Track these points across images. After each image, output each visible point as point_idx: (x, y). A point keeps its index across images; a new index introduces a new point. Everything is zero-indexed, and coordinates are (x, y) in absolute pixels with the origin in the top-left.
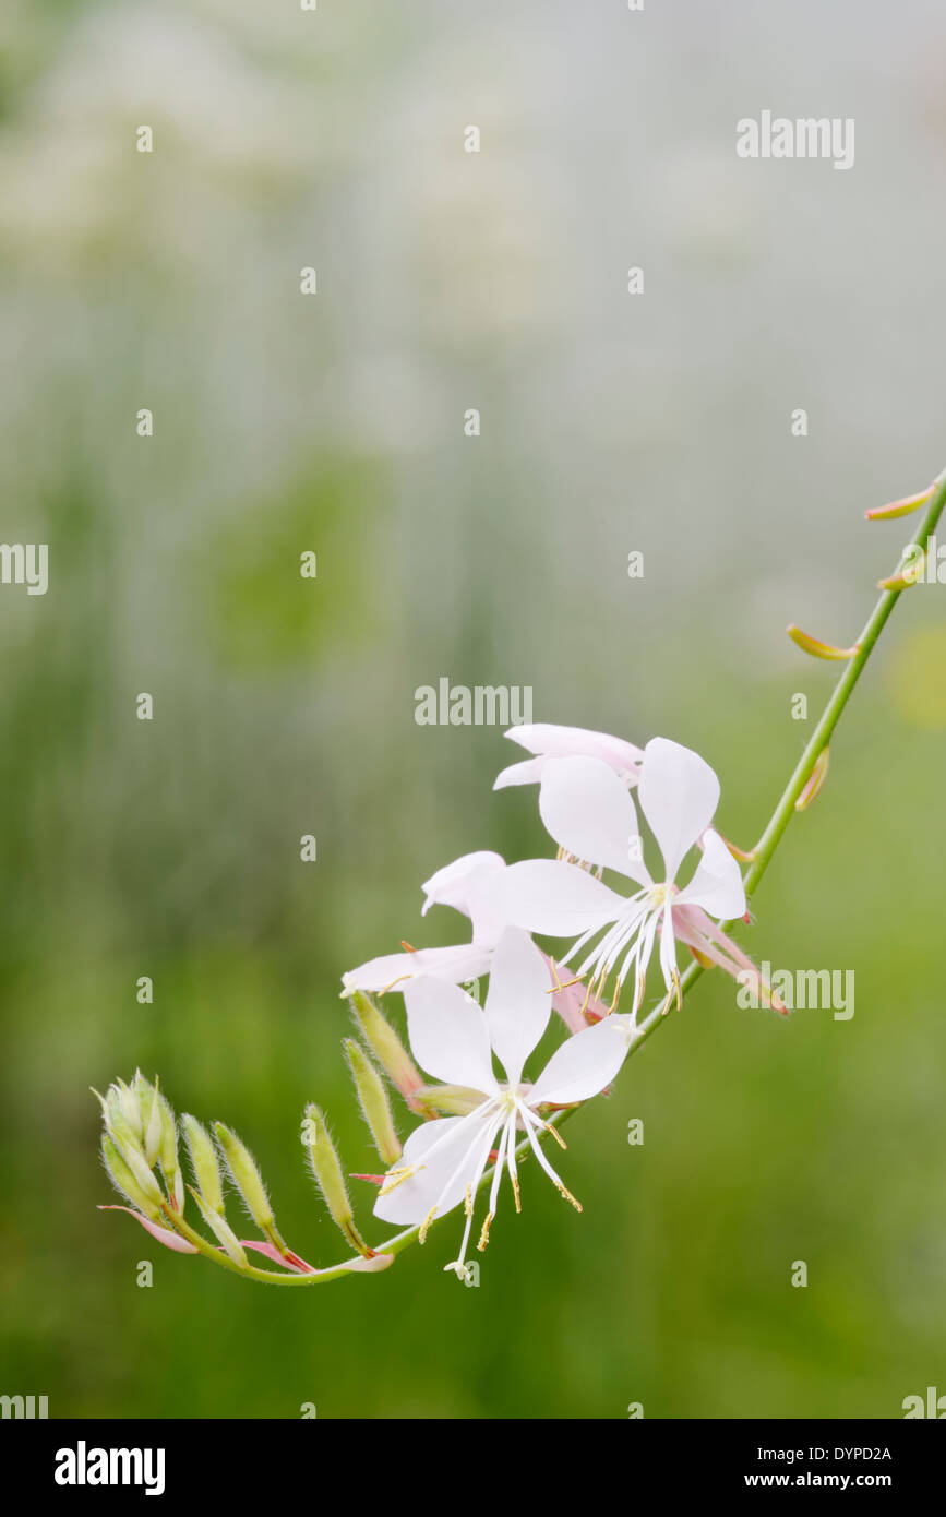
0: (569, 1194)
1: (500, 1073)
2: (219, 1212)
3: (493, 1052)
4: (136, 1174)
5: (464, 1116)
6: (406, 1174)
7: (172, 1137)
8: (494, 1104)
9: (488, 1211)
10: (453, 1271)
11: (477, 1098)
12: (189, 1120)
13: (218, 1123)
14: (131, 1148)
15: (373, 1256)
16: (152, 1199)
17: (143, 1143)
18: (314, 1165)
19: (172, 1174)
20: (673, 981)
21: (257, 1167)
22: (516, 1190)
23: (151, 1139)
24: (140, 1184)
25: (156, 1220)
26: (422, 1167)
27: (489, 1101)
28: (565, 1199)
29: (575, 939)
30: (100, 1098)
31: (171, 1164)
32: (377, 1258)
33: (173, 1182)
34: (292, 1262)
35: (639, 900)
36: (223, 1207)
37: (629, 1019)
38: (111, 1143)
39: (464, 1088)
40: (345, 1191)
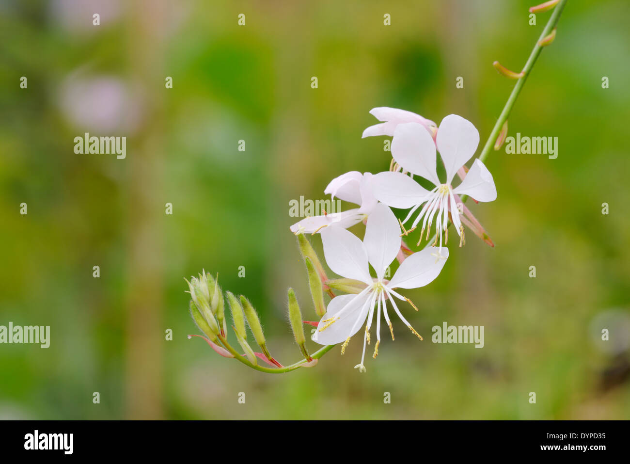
0: (416, 332)
1: (373, 273)
2: (245, 339)
3: (369, 264)
4: (208, 320)
5: (357, 294)
6: (331, 322)
7: (222, 302)
8: (371, 288)
9: (377, 340)
10: (358, 368)
11: (363, 286)
12: (230, 294)
13: (242, 296)
14: (206, 307)
15: (311, 360)
16: (214, 331)
17: (210, 305)
18: (290, 316)
19: (222, 320)
20: (461, 231)
21: (258, 317)
22: (392, 330)
23: (214, 302)
24: (210, 325)
25: (215, 342)
26: (339, 318)
27: (368, 287)
28: (414, 334)
29: (409, 210)
30: (189, 283)
31: (221, 315)
32: (313, 361)
33: (223, 323)
34: (273, 363)
35: (435, 192)
36: (246, 336)
37: (438, 250)
38: (195, 304)
39: (354, 280)
40: (302, 329)
